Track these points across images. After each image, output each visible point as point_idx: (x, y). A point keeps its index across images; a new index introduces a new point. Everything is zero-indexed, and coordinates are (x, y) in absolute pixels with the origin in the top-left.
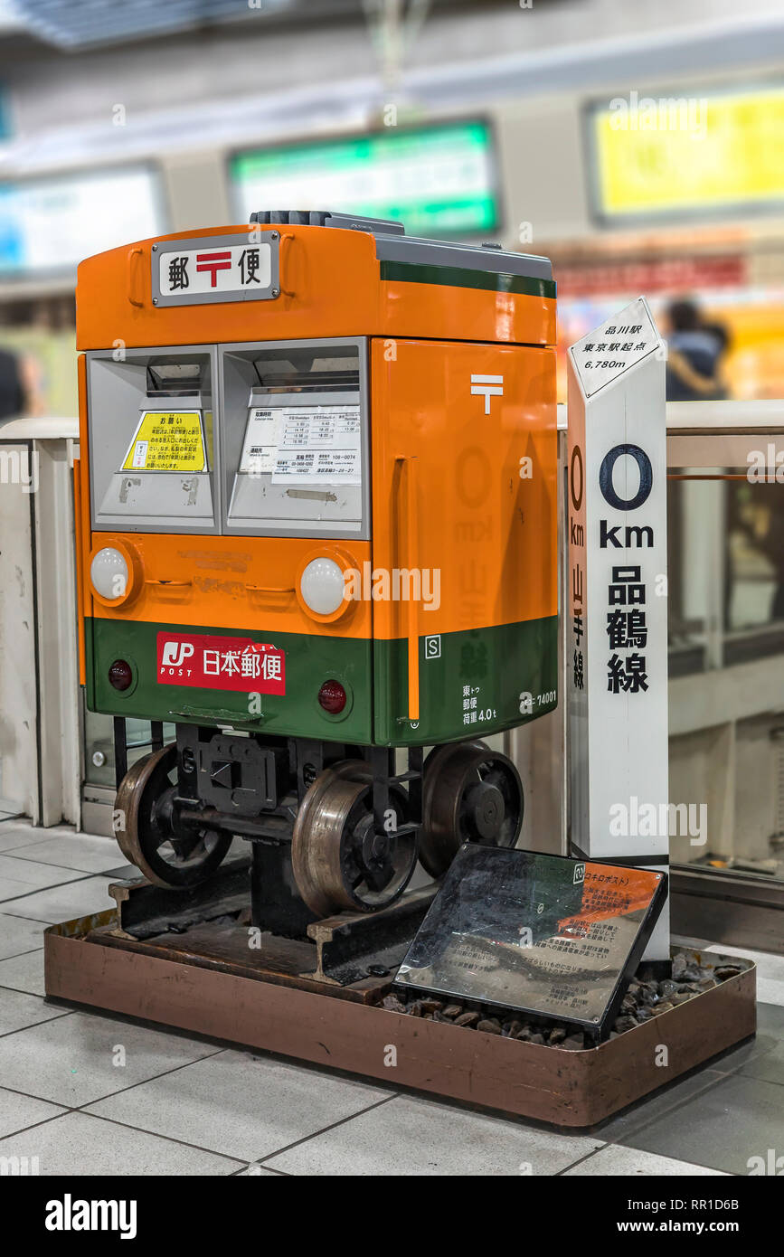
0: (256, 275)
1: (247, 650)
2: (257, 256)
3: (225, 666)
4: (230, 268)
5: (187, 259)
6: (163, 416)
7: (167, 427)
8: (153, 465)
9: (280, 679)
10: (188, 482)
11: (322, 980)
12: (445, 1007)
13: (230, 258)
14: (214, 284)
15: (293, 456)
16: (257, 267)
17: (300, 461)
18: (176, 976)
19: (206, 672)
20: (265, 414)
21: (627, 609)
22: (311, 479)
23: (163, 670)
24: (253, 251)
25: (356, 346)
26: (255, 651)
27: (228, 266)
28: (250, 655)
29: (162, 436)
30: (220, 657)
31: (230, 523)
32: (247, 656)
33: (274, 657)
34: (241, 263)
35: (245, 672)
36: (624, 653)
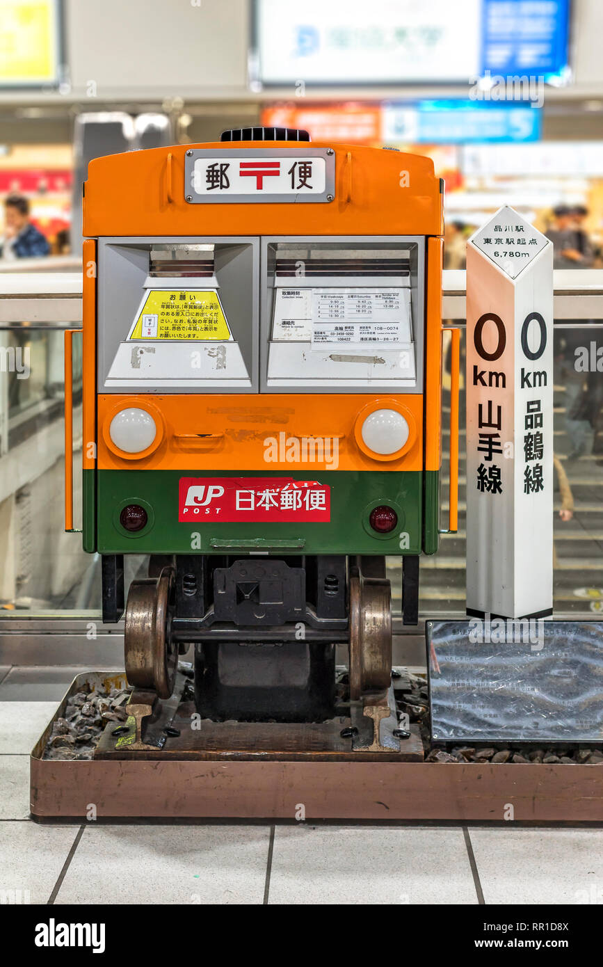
0: (307, 183)
1: (286, 487)
2: (310, 168)
3: (261, 502)
4: (279, 175)
5: (228, 165)
6: (173, 293)
7: (178, 302)
8: (167, 335)
9: (324, 509)
10: (213, 349)
11: (378, 750)
12: (476, 752)
13: (279, 167)
14: (260, 186)
15: (332, 327)
16: (310, 176)
17: (339, 331)
18: (212, 773)
19: (238, 508)
20: (293, 293)
21: (533, 431)
22: (355, 346)
23: (186, 510)
24: (305, 163)
25: (416, 243)
26: (296, 487)
27: (277, 173)
28: (290, 491)
29: (175, 310)
30: (255, 495)
31: (270, 383)
32: (287, 492)
33: (318, 492)
34: (292, 171)
35: (284, 506)
36: (532, 464)
